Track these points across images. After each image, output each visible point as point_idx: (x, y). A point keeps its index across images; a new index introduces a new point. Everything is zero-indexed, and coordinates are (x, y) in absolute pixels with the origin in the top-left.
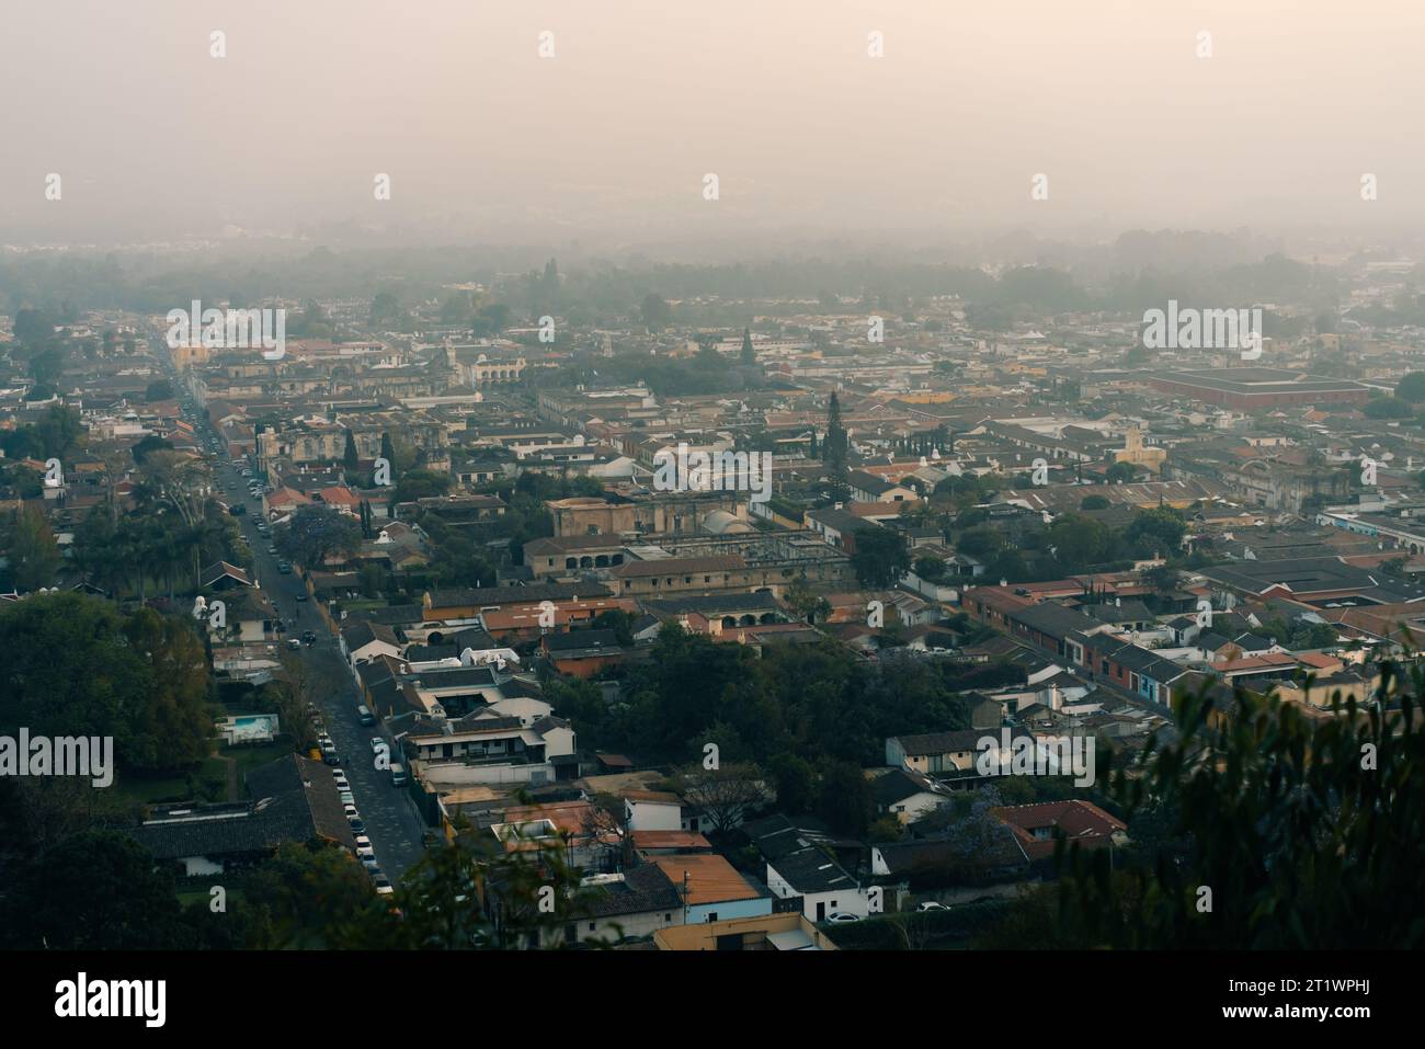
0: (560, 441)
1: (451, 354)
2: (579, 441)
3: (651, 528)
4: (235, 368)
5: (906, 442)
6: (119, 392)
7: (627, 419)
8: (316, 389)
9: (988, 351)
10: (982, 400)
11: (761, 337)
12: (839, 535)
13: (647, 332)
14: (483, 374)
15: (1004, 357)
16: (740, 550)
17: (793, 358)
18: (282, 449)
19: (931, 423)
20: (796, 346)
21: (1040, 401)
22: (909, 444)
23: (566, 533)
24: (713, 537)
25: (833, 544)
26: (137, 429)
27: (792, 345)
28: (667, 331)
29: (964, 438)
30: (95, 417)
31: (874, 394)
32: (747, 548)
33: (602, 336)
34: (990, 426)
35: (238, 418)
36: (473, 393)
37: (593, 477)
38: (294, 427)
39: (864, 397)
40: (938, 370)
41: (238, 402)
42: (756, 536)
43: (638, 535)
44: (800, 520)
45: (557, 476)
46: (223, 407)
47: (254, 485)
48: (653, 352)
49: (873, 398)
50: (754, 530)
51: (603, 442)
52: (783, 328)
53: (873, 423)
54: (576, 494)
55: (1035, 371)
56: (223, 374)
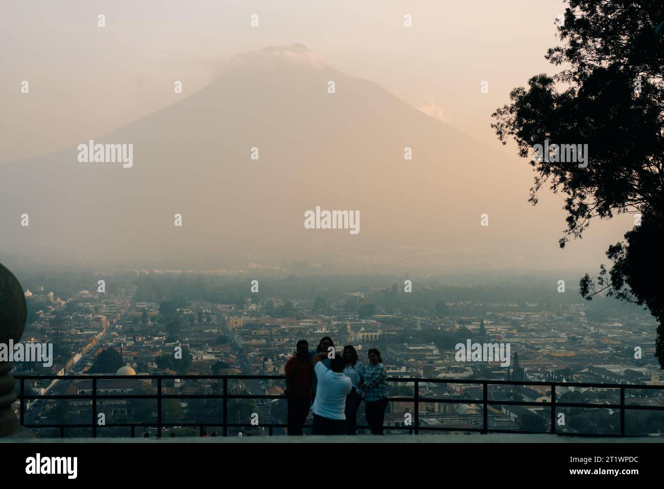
0: (395, 369)
1: (349, 327)
2: (404, 369)
3: (433, 410)
4: (255, 331)
5: (551, 375)
6: (204, 339)
7: (426, 360)
8: (289, 341)
9: (595, 331)
10: (588, 356)
11: (489, 322)
12: (517, 417)
13: (437, 318)
14: (363, 336)
15: (602, 335)
16: (472, 422)
17: (504, 332)
18: (274, 369)
19: (564, 366)
20: (505, 327)
21: (616, 357)
22: (552, 376)
23: (396, 411)
24: (460, 416)
25: (514, 420)
26: (213, 357)
27: (503, 327)
28: (446, 318)
29: (578, 373)
30: (195, 351)
31: (539, 351)
32: (475, 421)
33: (416, 319)
34: (590, 368)
35: (256, 354)
36: (358, 345)
37: (409, 386)
38: (280, 359)
39: (534, 353)
40: (571, 341)
41: (256, 346)
42: (479, 416)
43: (427, 414)
44: (500, 409)
45: (393, 385)
46: (249, 348)
47: (262, 384)
48: (439, 328)
49: (538, 353)
50: (478, 413)
51: (414, 370)
52: (500, 318)
53: (537, 365)
54: (401, 394)
55: (615, 342)
56: (249, 333)
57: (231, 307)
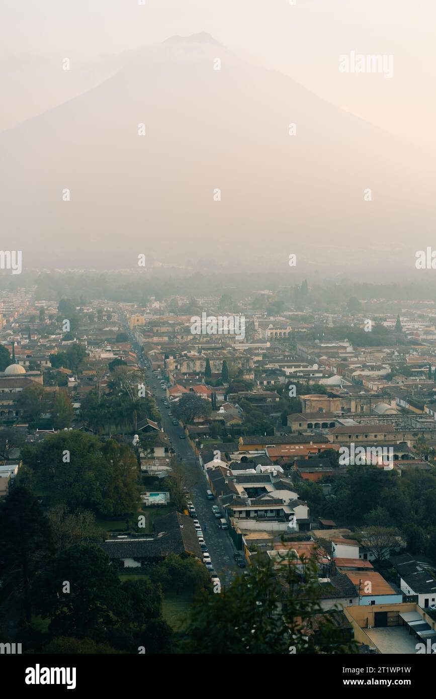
0: (306, 367)
1: (256, 324)
2: (315, 367)
3: (349, 410)
4: (156, 328)
6: (104, 338)
7: (339, 357)
8: (193, 339)
11: (405, 319)
13: (350, 315)
14: (271, 334)
16: (392, 423)
17: (421, 330)
18: (176, 367)
20: (423, 324)
23: (308, 411)
24: (379, 416)
26: (111, 355)
27: (420, 323)
28: (359, 315)
30: (93, 349)
32: (396, 422)
33: (328, 317)
35: (157, 351)
36: (266, 343)
37: (322, 384)
38: (182, 356)
41: (157, 344)
42: (400, 416)
43: (343, 414)
44: (422, 409)
45: (304, 383)
46: (150, 346)
47: (163, 383)
48: (352, 325)
50: (399, 413)
51: (327, 368)
52: (416, 315)
54: (313, 392)
56: (151, 331)
57: (133, 306)
